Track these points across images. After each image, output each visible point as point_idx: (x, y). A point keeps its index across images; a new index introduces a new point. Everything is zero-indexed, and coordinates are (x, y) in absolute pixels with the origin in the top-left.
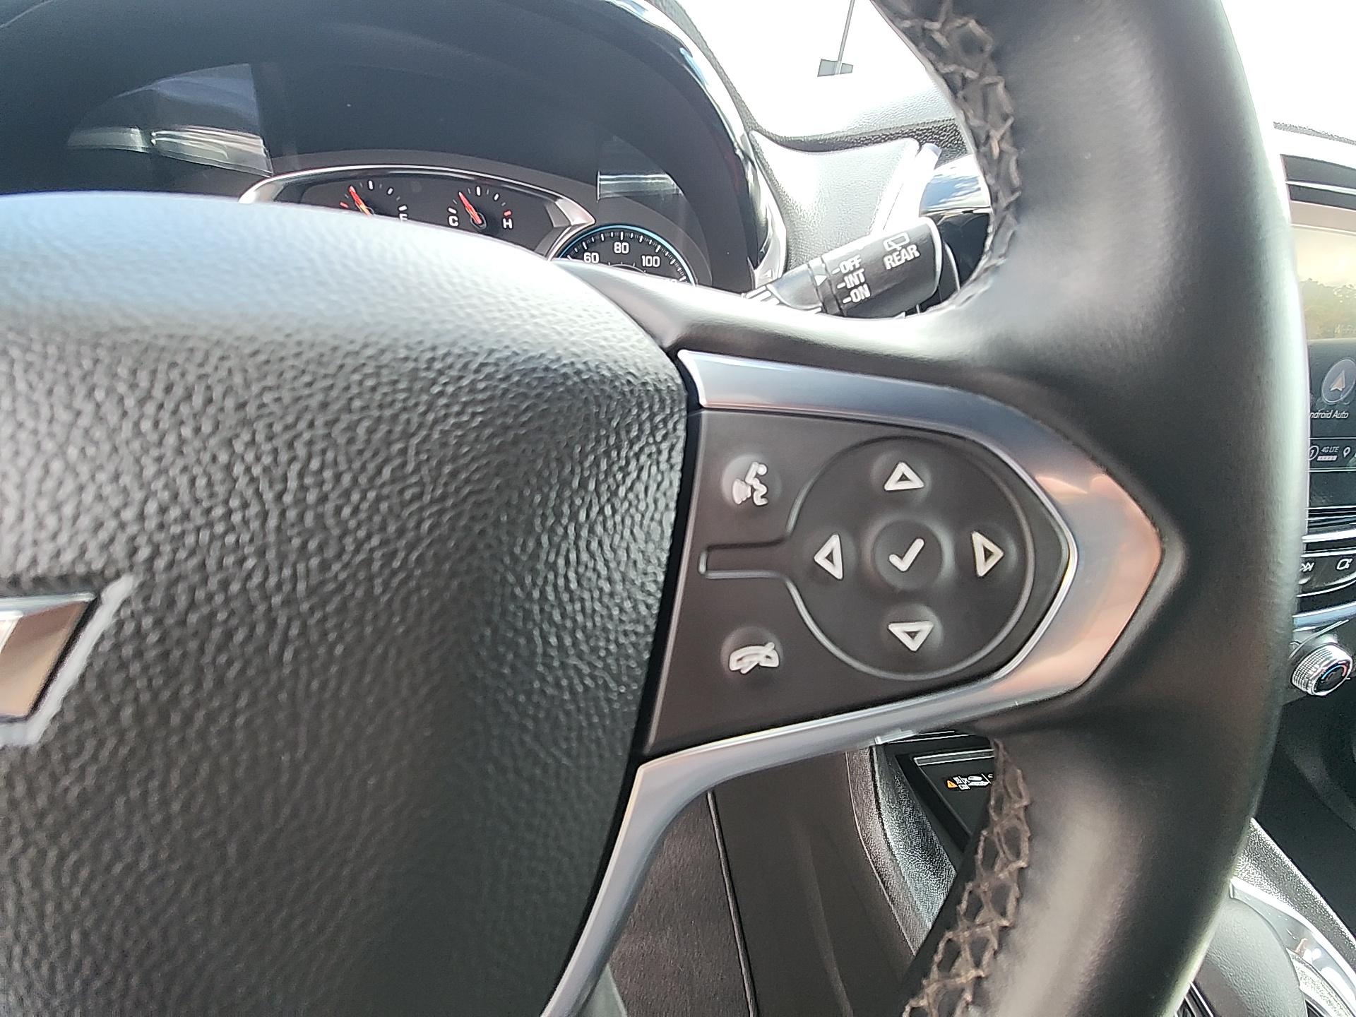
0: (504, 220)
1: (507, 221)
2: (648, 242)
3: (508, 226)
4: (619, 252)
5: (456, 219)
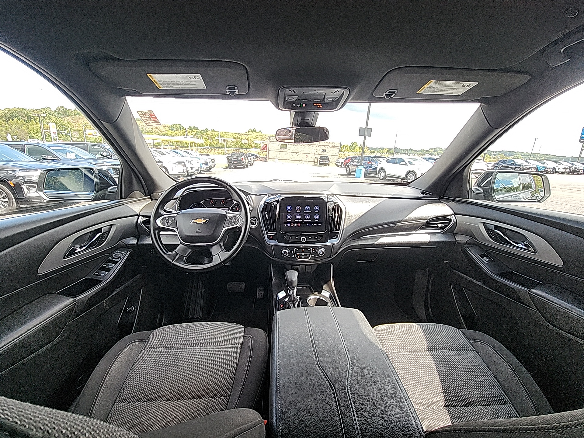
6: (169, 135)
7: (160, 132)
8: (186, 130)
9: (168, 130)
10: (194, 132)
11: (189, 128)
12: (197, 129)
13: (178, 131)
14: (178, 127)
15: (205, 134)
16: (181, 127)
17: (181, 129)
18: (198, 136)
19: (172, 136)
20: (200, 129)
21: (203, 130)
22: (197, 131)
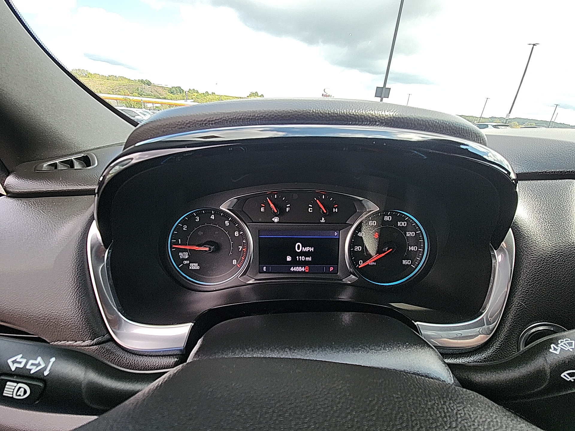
0: (334, 209)
1: (335, 209)
2: (402, 216)
3: (335, 211)
4: (387, 220)
5: (312, 209)
6: (169, 99)
7: (160, 96)
8: (186, 93)
9: (167, 93)
10: (194, 95)
11: (189, 92)
12: (197, 92)
13: (178, 94)
14: (178, 90)
15: (205, 97)
16: (181, 90)
17: (180, 93)
18: (199, 100)
19: (172, 100)
20: (200, 92)
21: (203, 94)
22: (197, 94)
